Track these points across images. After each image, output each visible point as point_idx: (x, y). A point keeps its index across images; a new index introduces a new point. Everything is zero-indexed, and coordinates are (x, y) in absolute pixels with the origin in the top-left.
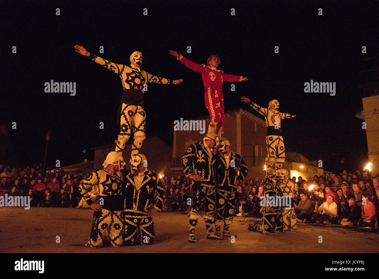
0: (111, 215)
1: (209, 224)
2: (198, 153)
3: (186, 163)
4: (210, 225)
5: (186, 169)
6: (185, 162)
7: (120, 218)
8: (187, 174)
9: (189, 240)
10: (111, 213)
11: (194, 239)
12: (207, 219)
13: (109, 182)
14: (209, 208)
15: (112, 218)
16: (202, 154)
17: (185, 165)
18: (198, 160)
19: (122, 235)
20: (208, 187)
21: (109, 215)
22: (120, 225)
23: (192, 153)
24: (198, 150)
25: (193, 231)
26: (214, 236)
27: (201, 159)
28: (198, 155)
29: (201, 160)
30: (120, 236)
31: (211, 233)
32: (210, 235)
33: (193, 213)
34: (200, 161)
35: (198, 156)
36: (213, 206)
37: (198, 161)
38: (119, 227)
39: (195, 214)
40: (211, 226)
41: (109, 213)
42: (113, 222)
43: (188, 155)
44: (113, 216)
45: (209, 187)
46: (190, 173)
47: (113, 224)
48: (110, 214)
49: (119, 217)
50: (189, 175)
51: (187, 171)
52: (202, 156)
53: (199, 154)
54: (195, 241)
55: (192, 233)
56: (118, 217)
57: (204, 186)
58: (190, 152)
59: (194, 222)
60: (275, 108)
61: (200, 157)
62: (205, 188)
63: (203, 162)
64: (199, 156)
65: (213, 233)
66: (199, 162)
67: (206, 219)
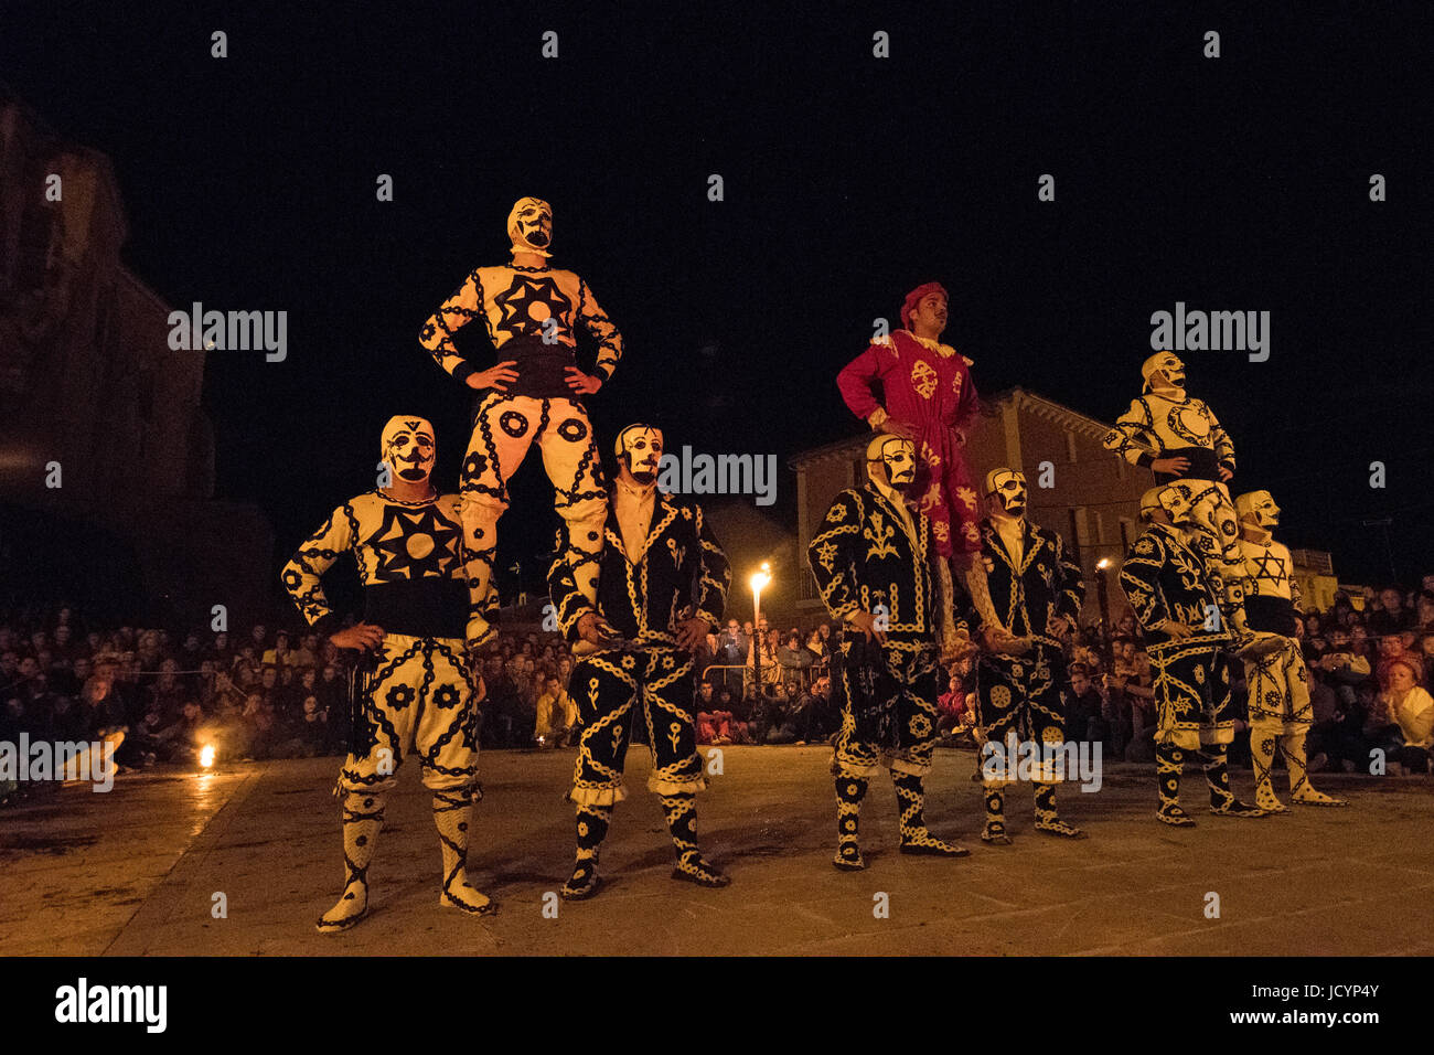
0: (425, 654)
1: (911, 795)
2: (868, 524)
3: (829, 562)
4: (914, 797)
5: (834, 584)
6: (827, 557)
7: (462, 663)
8: (840, 605)
9: (835, 863)
10: (423, 644)
11: (853, 858)
12: (903, 774)
13: (396, 531)
14: (913, 731)
15: (428, 665)
16: (884, 526)
17: (830, 568)
18: (873, 551)
19: (465, 729)
20: (909, 650)
21: (417, 653)
22: (458, 692)
23: (846, 521)
24: (868, 513)
25: (852, 822)
26: (928, 842)
27: (881, 546)
28: (867, 530)
29: (881, 550)
30: (455, 732)
31: (916, 831)
32: (910, 839)
33: (848, 757)
34: (879, 552)
35: (868, 534)
36: (927, 721)
37: (869, 555)
38: (455, 699)
39: (856, 760)
40: (916, 802)
41: (416, 647)
42: (432, 680)
43: (835, 532)
44: (430, 655)
45: (913, 652)
46: (848, 600)
47: (433, 686)
48: (419, 649)
49: (457, 660)
50: (846, 608)
51: (838, 593)
52: (884, 533)
53: (872, 528)
54: (857, 864)
55: (846, 832)
56: (453, 661)
57: (893, 650)
58: (840, 519)
59: (852, 786)
60: (1169, 381)
61: (877, 537)
62: (896, 658)
63: (889, 554)
64: (875, 535)
65: (924, 831)
66: (875, 556)
67: (897, 772)
